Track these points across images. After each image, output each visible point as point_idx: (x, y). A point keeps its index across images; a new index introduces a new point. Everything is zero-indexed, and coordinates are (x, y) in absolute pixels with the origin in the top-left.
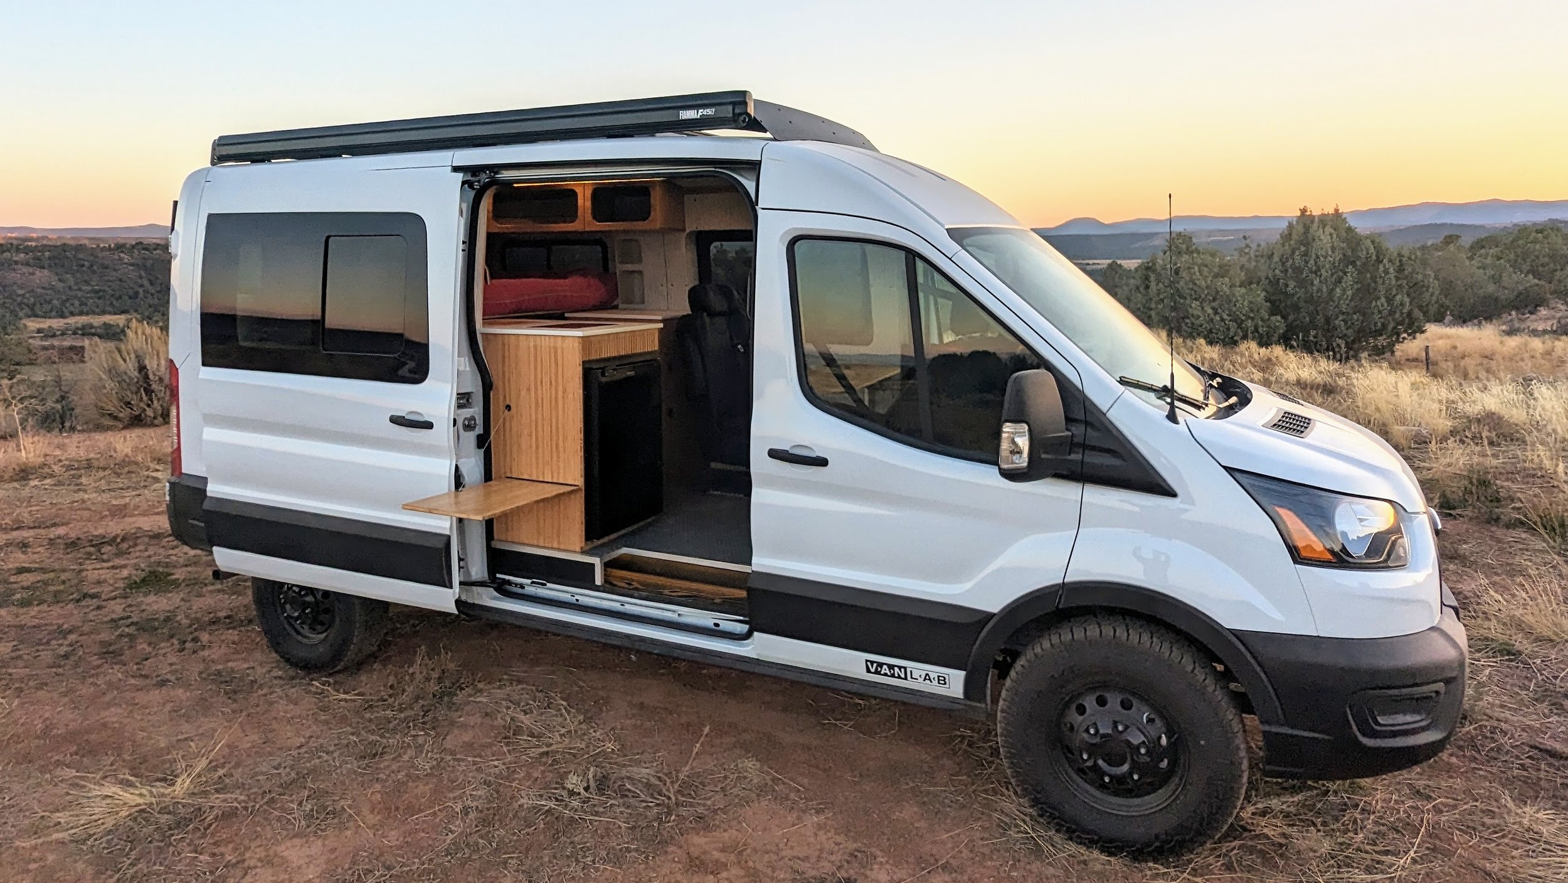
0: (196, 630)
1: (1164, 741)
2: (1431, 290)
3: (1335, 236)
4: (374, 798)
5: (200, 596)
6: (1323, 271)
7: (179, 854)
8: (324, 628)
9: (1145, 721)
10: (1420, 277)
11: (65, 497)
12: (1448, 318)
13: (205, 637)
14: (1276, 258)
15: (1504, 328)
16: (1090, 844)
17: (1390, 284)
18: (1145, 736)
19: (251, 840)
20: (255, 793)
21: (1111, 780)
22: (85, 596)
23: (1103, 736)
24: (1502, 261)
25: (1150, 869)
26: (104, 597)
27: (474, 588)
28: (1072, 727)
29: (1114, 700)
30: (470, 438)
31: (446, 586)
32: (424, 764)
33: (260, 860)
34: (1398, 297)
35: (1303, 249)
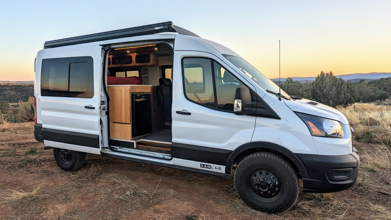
0: (41, 162)
1: (277, 183)
2: (356, 92)
3: (330, 78)
4: (79, 196)
5: (43, 155)
6: (327, 87)
7: (32, 206)
8: (70, 160)
9: (272, 178)
10: (353, 89)
11: (13, 135)
12: (361, 101)
13: (43, 163)
14: (314, 84)
15: (376, 104)
16: (257, 209)
17: (345, 91)
18: (272, 182)
19: (49, 204)
20: (51, 194)
21: (263, 193)
22: (16, 155)
23: (261, 181)
24: (376, 87)
25: (273, 216)
26: (20, 155)
27: (105, 149)
28: (253, 180)
29: (264, 173)
30: (104, 112)
31: (98, 148)
32: (91, 190)
33: (51, 208)
34: (347, 94)
35: (321, 82)
